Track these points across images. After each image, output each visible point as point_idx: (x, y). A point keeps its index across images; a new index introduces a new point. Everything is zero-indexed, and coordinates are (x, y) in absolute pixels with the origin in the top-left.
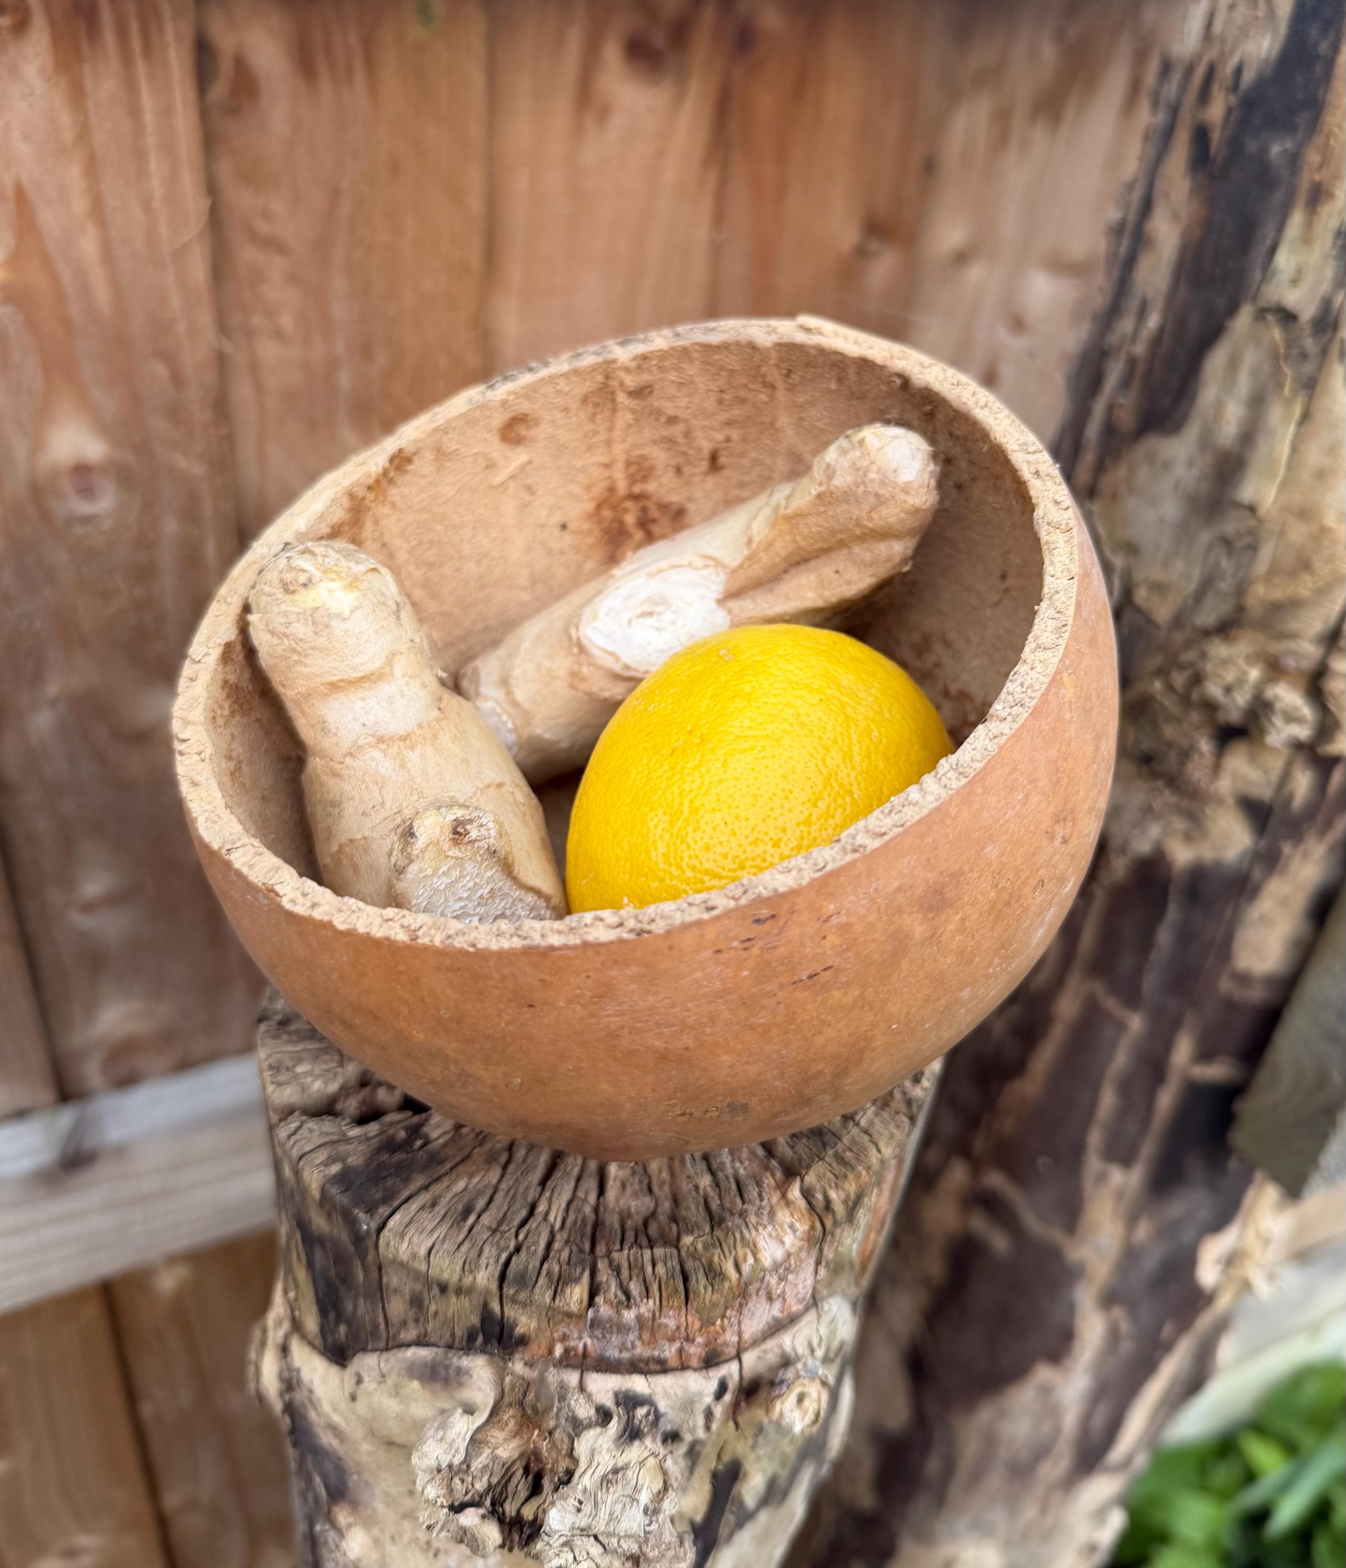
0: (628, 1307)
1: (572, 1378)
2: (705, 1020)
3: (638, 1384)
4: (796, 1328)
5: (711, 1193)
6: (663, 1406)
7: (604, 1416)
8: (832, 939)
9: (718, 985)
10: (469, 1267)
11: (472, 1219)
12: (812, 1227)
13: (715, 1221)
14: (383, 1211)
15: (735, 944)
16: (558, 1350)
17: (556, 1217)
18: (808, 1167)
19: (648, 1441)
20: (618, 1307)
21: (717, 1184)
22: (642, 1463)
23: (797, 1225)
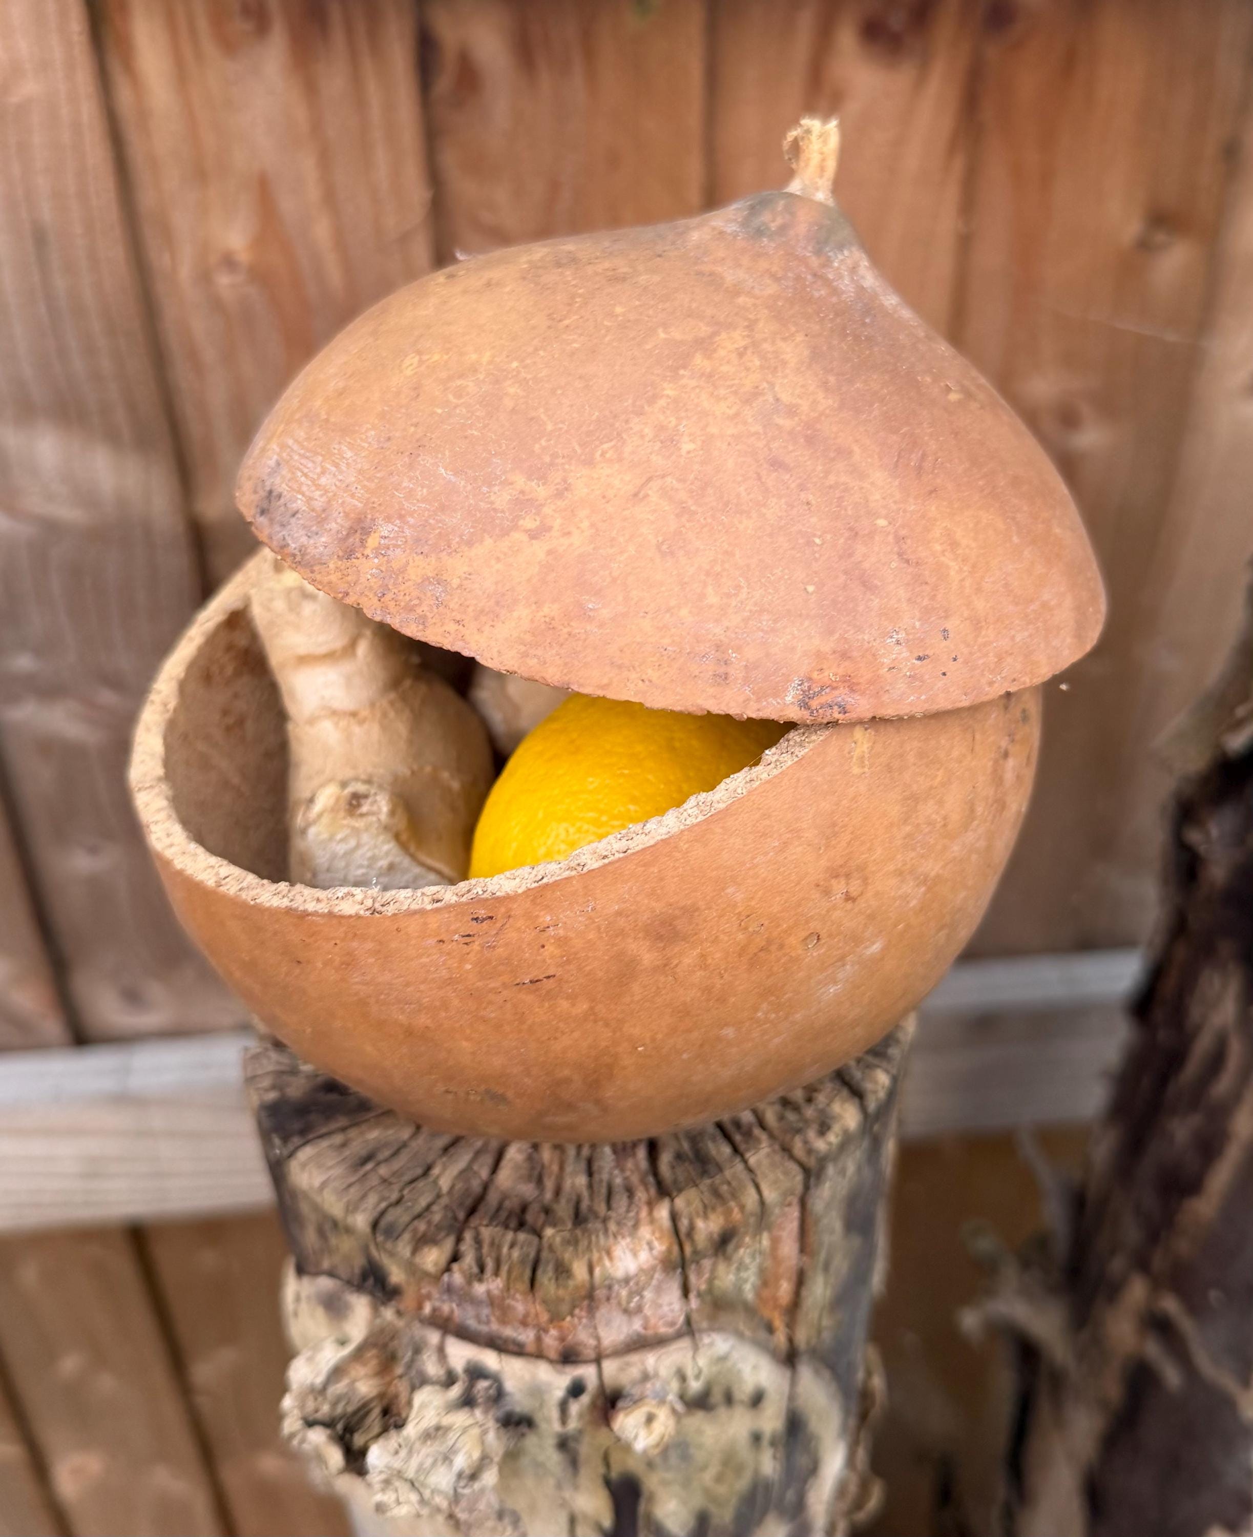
0: (480, 1280)
1: (434, 1337)
2: (438, 1004)
3: (490, 1359)
4: (664, 1350)
5: (585, 1194)
6: (510, 1385)
7: (450, 1380)
8: (550, 949)
9: (444, 973)
10: (352, 1208)
11: (369, 1166)
12: (669, 1251)
13: (579, 1219)
14: (296, 1140)
15: (456, 937)
16: (427, 1309)
17: (445, 1183)
18: (680, 1191)
19: (478, 1412)
20: (470, 1279)
21: (590, 1186)
22: (465, 1430)
23: (656, 1244)
